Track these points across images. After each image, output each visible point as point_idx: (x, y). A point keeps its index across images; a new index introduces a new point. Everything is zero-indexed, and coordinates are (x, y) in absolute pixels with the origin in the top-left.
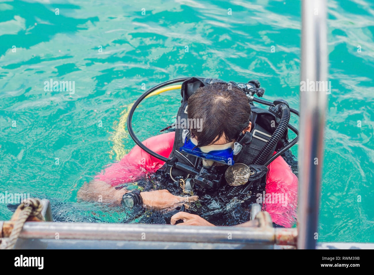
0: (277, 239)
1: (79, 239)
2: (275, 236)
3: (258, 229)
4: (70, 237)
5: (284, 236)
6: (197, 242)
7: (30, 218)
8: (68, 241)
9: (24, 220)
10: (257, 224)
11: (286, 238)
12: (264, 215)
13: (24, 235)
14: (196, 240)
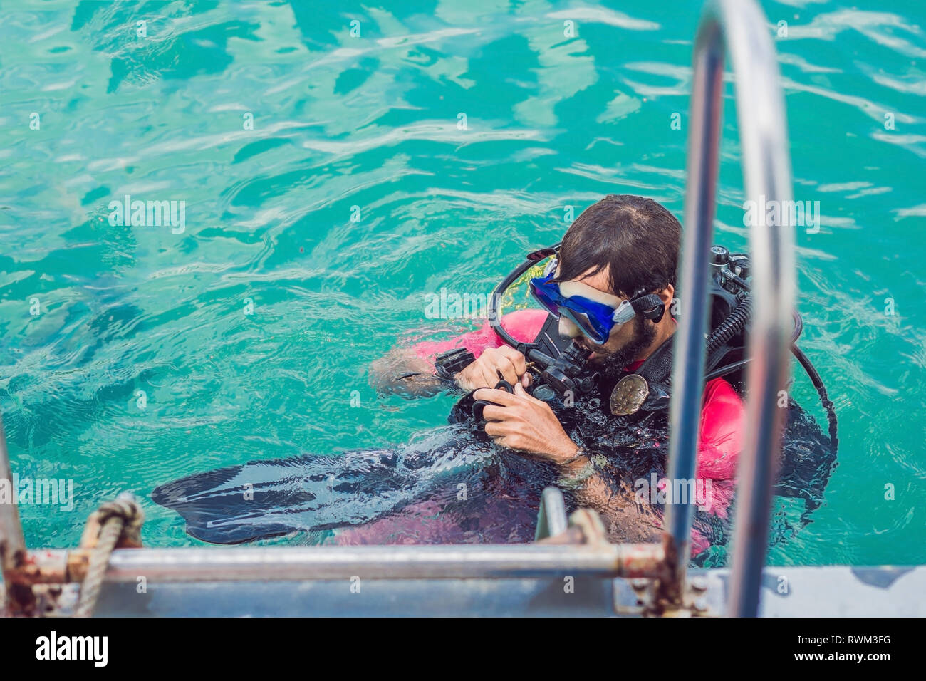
0: (624, 567)
1: (225, 580)
2: (619, 561)
3: (584, 548)
4: (208, 577)
5: (638, 561)
6: (463, 579)
7: (122, 542)
8: (199, 585)
9: (110, 547)
10: (578, 536)
11: (642, 565)
12: (589, 516)
13: (113, 578)
14: (461, 575)
